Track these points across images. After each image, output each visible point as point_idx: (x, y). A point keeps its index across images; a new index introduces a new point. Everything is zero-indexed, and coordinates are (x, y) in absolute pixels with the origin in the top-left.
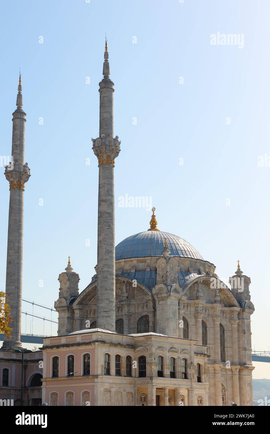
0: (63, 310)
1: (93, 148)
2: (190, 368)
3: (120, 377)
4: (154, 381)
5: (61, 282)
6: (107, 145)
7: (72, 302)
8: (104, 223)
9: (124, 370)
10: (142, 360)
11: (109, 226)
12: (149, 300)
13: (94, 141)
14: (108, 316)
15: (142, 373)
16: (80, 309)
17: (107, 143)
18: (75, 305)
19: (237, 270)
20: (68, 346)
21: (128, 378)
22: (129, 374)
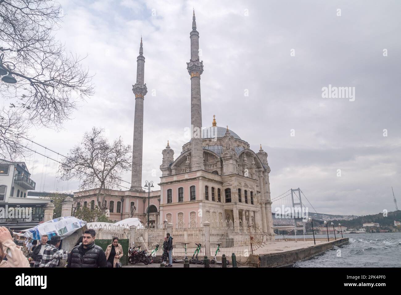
0: (165, 170)
1: (187, 68)
2: (255, 198)
3: (214, 202)
4: (237, 205)
5: (163, 154)
6: (196, 66)
7: (171, 165)
8: (195, 111)
9: (216, 197)
10: (228, 191)
11: (199, 112)
12: (218, 161)
13: (188, 64)
14: (199, 167)
15: (228, 200)
16: (175, 169)
17: (197, 65)
18: (172, 167)
19: (260, 149)
20: (178, 181)
21: (219, 203)
22: (219, 200)
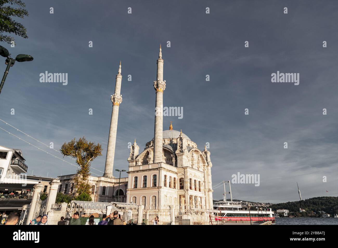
3: (171, 189)
4: (189, 192)
9: (172, 185)
10: (182, 181)
15: (182, 188)
20: (143, 171)
21: (174, 189)
22: (175, 187)
